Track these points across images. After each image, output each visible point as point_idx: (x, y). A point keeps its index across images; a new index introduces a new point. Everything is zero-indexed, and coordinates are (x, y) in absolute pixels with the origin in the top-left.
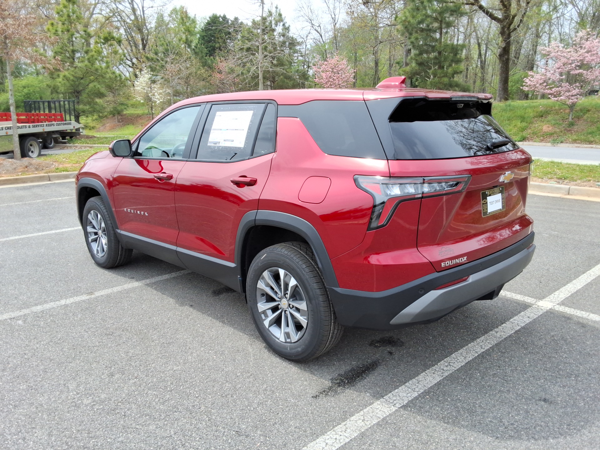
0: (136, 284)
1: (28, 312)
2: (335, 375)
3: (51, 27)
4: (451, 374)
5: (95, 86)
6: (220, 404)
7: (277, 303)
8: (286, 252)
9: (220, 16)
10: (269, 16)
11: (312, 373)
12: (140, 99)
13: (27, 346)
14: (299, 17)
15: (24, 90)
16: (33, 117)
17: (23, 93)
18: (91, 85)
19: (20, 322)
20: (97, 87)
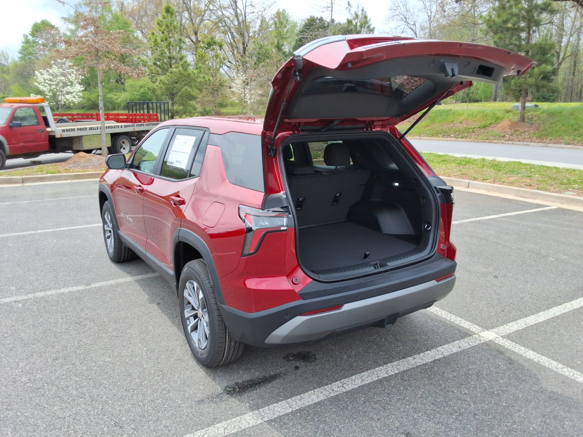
0: (129, 279)
1: (31, 297)
2: (231, 383)
3: (152, 37)
4: (337, 395)
5: (186, 89)
6: (120, 396)
7: (196, 312)
8: (197, 268)
9: (317, 18)
10: (354, 19)
11: (214, 379)
12: (235, 99)
13: (13, 326)
14: (394, 16)
15: (141, 90)
16: (131, 117)
17: (140, 92)
18: (184, 89)
19: (20, 305)
20: (188, 91)
